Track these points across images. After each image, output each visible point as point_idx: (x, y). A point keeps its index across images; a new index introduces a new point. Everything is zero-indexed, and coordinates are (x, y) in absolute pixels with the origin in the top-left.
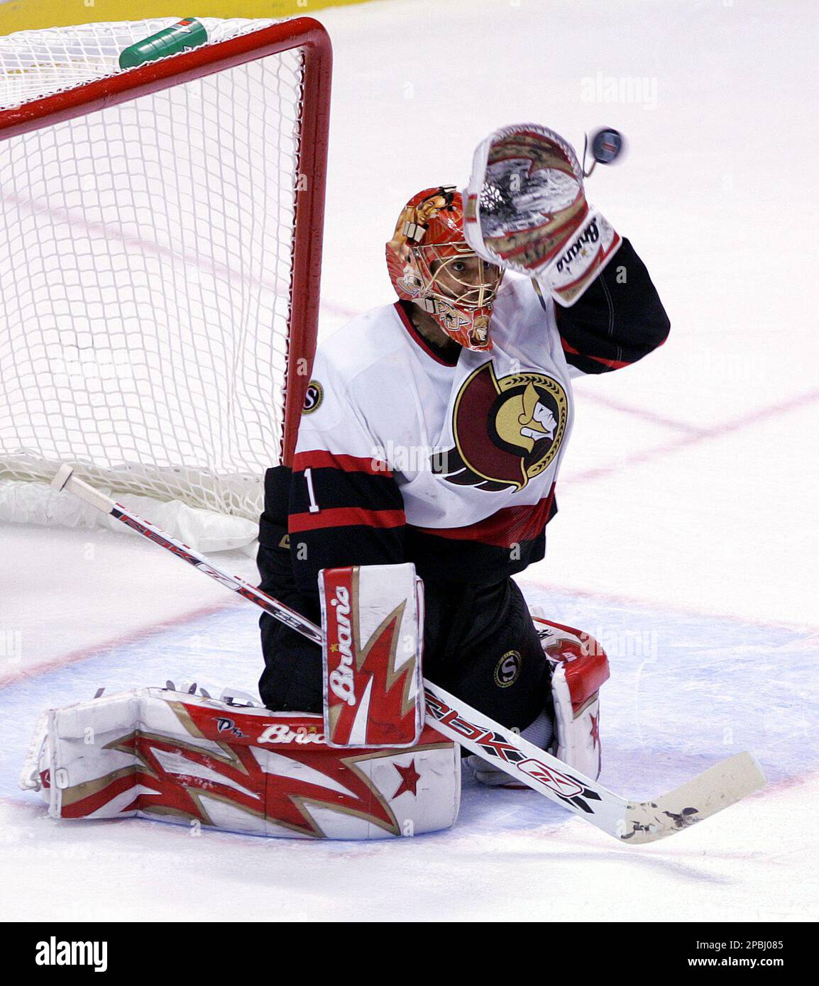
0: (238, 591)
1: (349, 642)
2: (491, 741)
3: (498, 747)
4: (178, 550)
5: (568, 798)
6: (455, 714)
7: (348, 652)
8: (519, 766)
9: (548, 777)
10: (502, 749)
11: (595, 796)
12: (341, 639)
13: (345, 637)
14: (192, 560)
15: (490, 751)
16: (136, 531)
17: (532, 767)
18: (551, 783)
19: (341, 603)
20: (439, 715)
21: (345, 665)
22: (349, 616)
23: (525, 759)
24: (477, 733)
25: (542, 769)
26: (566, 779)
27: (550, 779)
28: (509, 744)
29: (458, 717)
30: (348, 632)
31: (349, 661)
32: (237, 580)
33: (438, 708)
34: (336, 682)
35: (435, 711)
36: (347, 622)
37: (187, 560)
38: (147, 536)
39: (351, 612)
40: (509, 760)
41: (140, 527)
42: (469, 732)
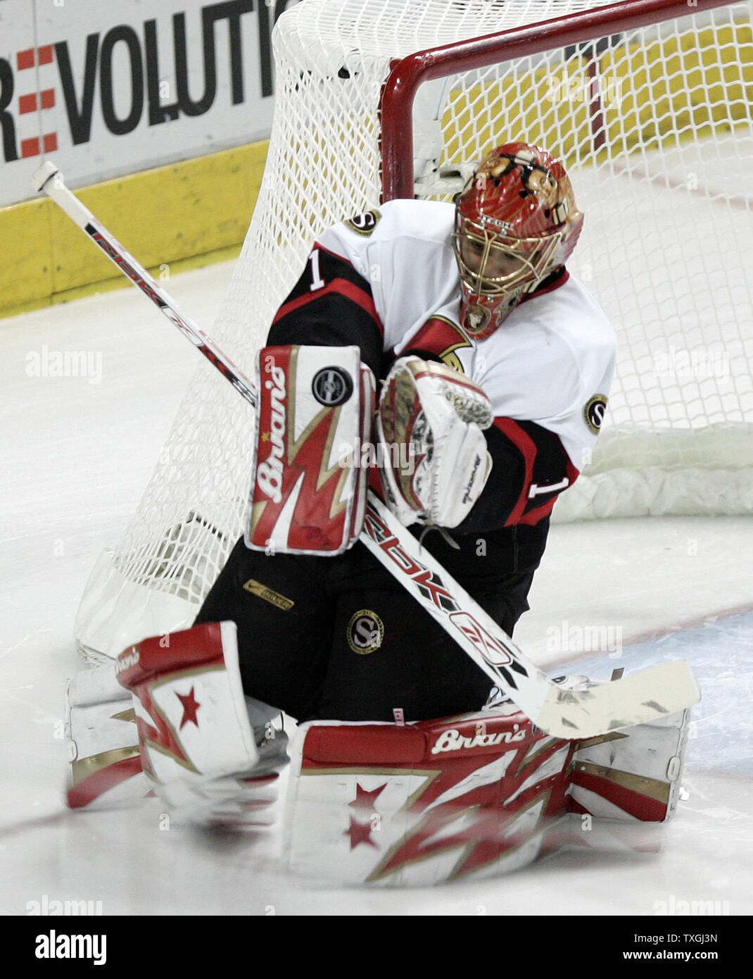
0: (200, 348)
1: (282, 432)
2: (427, 581)
3: (434, 590)
4: (146, 286)
5: (495, 667)
6: (396, 542)
7: (280, 443)
8: (452, 617)
9: (478, 637)
10: (438, 594)
11: (522, 671)
12: (273, 428)
13: (278, 425)
14: (158, 300)
15: (425, 593)
16: (106, 254)
17: (464, 621)
18: (479, 645)
19: (276, 386)
20: (380, 539)
21: (276, 457)
22: (284, 402)
23: (459, 611)
24: (415, 569)
25: (473, 625)
26: (497, 644)
27: (480, 639)
28: (445, 590)
29: (398, 546)
30: (281, 420)
31: (280, 453)
32: (200, 336)
33: (380, 530)
34: (264, 476)
35: (377, 534)
36: (282, 409)
37: (153, 299)
38: (118, 263)
39: (287, 397)
40: (442, 608)
41: (112, 251)
42: (407, 565)
